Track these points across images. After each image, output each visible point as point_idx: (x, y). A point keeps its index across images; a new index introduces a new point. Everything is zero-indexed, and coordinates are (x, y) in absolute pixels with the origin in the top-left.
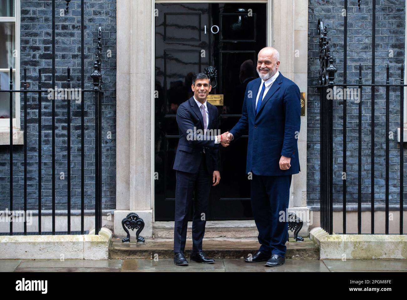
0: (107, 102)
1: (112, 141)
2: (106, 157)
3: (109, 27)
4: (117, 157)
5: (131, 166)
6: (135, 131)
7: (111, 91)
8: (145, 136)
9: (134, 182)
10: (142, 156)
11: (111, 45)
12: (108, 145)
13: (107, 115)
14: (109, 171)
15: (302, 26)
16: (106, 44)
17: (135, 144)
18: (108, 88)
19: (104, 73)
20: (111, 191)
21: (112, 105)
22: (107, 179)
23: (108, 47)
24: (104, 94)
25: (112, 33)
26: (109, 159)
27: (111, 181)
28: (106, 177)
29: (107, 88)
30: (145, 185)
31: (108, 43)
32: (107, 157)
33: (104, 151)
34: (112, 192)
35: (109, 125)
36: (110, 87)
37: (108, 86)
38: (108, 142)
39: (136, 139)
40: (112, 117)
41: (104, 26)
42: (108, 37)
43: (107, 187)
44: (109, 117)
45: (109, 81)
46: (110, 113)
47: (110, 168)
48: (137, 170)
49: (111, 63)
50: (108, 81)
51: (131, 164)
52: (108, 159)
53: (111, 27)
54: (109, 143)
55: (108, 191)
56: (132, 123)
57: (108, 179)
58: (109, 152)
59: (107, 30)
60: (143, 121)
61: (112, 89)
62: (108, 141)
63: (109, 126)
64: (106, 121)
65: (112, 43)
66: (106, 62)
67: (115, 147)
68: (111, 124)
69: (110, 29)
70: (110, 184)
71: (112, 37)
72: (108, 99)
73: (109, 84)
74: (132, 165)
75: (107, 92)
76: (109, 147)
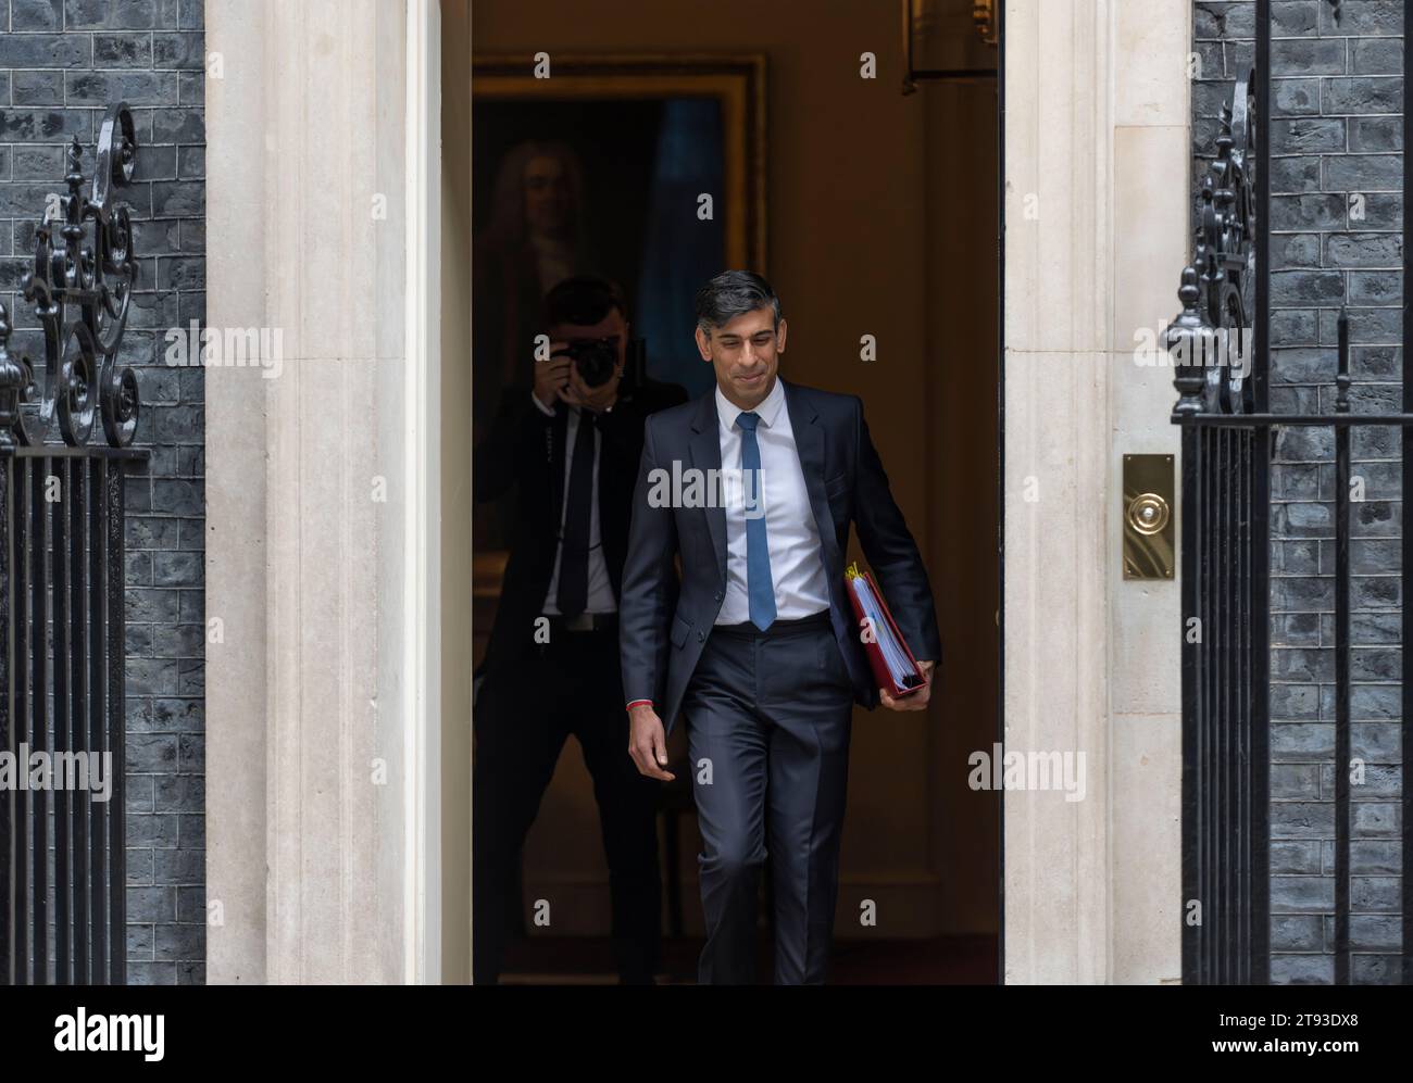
0: (164, 507)
1: (190, 707)
2: (163, 787)
3: (173, 119)
4: (209, 790)
5: (270, 835)
6: (291, 655)
7: (183, 449)
8: (347, 686)
9: (290, 922)
10: (333, 784)
11: (186, 212)
12: (172, 729)
13: (166, 574)
14: (178, 865)
15: (1155, 106)
16: (159, 210)
17: (292, 725)
18: (170, 432)
19: (149, 357)
20: (186, 967)
21: (189, 520)
22: (165, 906)
23: (171, 222)
24: (152, 463)
25: (190, 151)
26: (179, 801)
27: (189, 916)
28: (159, 893)
29: (166, 434)
30: (348, 936)
31: (170, 202)
32: (167, 791)
33: (153, 761)
34: (189, 971)
35: (176, 623)
36: (180, 430)
37: (171, 422)
38: (170, 715)
39: (301, 697)
40: (192, 584)
41: (152, 114)
42: (169, 172)
43: (166, 946)
44: (178, 584)
45: (178, 397)
46: (179, 563)
47: (179, 849)
48: (305, 858)
49: (186, 306)
50: (171, 400)
51: (270, 826)
52: (173, 798)
53: (183, 118)
54: (175, 718)
55: (172, 964)
56: (275, 619)
57: (171, 904)
58: (177, 763)
59: (167, 136)
60: (337, 602)
61: (189, 439)
62: (169, 710)
63: (176, 628)
64: (159, 604)
65: (189, 201)
66: (161, 300)
67: (202, 735)
68: (188, 617)
69: (181, 131)
70: (184, 929)
71: (188, 169)
72: (171, 490)
73: (174, 412)
74: (274, 830)
75: (166, 453)
76: (174, 740)
